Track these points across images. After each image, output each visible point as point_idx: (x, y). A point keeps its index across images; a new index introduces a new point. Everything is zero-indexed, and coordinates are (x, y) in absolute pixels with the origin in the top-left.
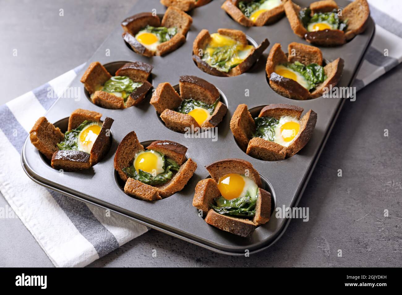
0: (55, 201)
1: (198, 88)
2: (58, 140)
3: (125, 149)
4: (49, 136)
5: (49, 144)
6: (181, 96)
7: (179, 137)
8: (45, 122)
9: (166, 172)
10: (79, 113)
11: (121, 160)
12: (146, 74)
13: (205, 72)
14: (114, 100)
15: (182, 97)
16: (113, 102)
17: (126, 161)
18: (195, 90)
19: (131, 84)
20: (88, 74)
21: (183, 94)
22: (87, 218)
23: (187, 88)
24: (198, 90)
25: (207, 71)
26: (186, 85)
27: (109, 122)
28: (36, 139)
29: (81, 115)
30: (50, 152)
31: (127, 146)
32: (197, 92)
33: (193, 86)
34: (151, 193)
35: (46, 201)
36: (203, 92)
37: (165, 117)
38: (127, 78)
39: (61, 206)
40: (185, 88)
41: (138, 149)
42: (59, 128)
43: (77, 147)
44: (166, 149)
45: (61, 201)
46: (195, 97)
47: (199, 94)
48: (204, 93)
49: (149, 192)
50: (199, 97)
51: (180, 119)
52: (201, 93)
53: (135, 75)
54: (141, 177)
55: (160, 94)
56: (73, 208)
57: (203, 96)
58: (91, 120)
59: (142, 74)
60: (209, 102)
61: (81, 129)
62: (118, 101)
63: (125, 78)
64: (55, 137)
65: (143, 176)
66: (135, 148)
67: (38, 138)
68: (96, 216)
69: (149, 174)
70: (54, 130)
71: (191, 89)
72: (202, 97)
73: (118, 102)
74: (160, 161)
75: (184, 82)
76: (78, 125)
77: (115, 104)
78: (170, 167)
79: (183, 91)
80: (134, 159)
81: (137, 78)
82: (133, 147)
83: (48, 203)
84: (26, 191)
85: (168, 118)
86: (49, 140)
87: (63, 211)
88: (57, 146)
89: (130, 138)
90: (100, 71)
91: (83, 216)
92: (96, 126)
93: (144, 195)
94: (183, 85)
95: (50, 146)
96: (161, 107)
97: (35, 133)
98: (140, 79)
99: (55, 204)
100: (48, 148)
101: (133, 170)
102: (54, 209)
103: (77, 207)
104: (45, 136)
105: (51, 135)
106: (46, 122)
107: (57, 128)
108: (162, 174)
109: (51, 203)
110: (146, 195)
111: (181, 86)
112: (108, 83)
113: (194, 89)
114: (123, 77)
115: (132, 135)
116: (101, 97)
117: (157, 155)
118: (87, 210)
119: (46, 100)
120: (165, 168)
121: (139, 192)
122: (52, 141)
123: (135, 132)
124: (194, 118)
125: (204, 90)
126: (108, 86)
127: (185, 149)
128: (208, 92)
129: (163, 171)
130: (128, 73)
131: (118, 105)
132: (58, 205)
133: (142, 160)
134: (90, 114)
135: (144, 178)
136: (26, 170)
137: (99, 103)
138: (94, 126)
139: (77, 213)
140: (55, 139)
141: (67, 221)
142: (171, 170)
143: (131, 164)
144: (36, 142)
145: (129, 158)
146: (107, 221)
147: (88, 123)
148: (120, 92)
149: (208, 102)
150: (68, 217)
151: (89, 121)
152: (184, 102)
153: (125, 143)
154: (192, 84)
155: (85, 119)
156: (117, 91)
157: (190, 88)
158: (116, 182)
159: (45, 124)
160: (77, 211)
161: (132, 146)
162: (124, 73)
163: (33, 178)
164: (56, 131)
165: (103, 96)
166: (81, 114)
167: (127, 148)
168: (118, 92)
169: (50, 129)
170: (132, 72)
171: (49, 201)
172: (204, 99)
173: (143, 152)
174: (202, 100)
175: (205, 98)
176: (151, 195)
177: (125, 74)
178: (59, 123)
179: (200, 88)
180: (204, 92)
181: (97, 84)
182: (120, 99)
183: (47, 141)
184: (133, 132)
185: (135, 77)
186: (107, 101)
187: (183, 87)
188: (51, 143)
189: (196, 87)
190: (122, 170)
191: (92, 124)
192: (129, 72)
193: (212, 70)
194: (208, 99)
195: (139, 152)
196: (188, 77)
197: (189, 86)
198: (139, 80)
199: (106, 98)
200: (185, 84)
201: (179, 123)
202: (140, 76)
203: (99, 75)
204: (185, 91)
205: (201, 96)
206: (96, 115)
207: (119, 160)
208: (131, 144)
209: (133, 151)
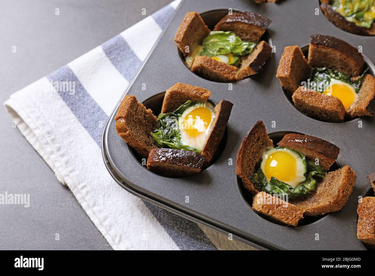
0: (150, 212)
1: (338, 54)
2: (151, 126)
3: (251, 147)
4: (140, 122)
5: (140, 135)
6: (309, 62)
7: (319, 127)
8: (134, 102)
9: (308, 180)
10: (179, 90)
11: (246, 164)
12: (262, 31)
13: (337, 26)
14: (224, 70)
15: (310, 64)
16: (223, 73)
17: (252, 164)
18: (333, 56)
19: (239, 44)
20: (185, 30)
21: (311, 60)
22: (197, 239)
23: (319, 52)
24: (336, 56)
25: (340, 25)
26: (319, 49)
27: (227, 107)
28: (126, 129)
29: (183, 93)
30: (143, 146)
31: (254, 143)
32: (334, 59)
33: (331, 51)
34: (296, 216)
35: (137, 212)
36: (343, 59)
37: (300, 99)
38: (232, 34)
39: (159, 220)
40: (317, 53)
41: (266, 146)
42: (151, 109)
43: (180, 138)
44: (310, 149)
45: (157, 212)
46: (329, 64)
47: (337, 61)
48: (346, 61)
49: (294, 216)
50: (335, 65)
51: (322, 102)
52: (340, 60)
53: (244, 30)
54: (274, 187)
55: (290, 65)
56: (176, 224)
57: (343, 65)
58: (197, 100)
59: (256, 31)
60: (350, 73)
61: (181, 112)
62: (231, 71)
63: (229, 34)
64: (147, 123)
65: (277, 186)
66: (263, 144)
67: (128, 129)
68: (208, 237)
69: (287, 184)
70: (146, 113)
71: (326, 54)
72: (340, 65)
73: (229, 73)
74: (300, 166)
75: (318, 45)
76: (176, 105)
77: (225, 75)
78: (313, 173)
79: (313, 55)
80: (261, 160)
81: (247, 35)
82: (261, 143)
83: (141, 215)
84: (109, 196)
85: (304, 100)
86: (141, 128)
87: (163, 229)
88: (150, 135)
89: (257, 132)
90: (197, 25)
91: (191, 236)
92: (203, 108)
93: (286, 220)
94: (315, 49)
95: (142, 138)
96: (290, 82)
97: (123, 121)
98: (251, 36)
99: (151, 217)
100: (141, 141)
101: (261, 176)
102: (151, 225)
103: (181, 222)
104: (136, 123)
105: (143, 121)
106: (136, 103)
107: (149, 110)
108: (302, 184)
109: (145, 215)
110: (289, 220)
111: (312, 50)
112: (207, 41)
113: (331, 54)
114: (227, 33)
115: (260, 126)
116: (206, 65)
117: (295, 156)
118: (195, 227)
119: (119, 59)
120: (306, 175)
121: (279, 215)
122: (144, 129)
123: (264, 123)
124: (341, 101)
125: (345, 57)
126: (208, 45)
127: (336, 150)
128: (352, 60)
129: (304, 179)
130: (234, 26)
131: (230, 77)
132: (155, 218)
133: (274, 164)
134: (195, 92)
135: (279, 189)
136: (112, 171)
137: (200, 72)
138: (200, 108)
139: (182, 231)
140: (146, 125)
141: (170, 243)
142: (314, 177)
143: (258, 167)
144: (125, 134)
145: (255, 158)
146: (225, 245)
147: (193, 104)
148: (226, 55)
149: (348, 72)
150: (171, 238)
151: (193, 101)
152: (315, 71)
153: (252, 139)
154: (330, 48)
155: (188, 98)
156: (222, 53)
157: (324, 52)
158: (241, 196)
159: (135, 106)
160: (182, 228)
161: (260, 141)
162: (229, 27)
163: (123, 185)
164: (147, 114)
165: (209, 63)
166: (183, 91)
167: (254, 145)
168: (223, 55)
169: (141, 113)
170: (241, 26)
171: (142, 211)
172: (342, 68)
173: (273, 150)
174: (340, 69)
175: (345, 67)
176: (296, 219)
177: (231, 28)
178: (149, 100)
179: (340, 54)
180: (345, 59)
181: (194, 42)
182: (233, 69)
183: (139, 130)
184: (262, 122)
185: (243, 33)
186: (215, 71)
187: (314, 52)
188: (143, 132)
189: (335, 53)
190: (249, 179)
191: (198, 106)
192: (236, 25)
193: (350, 26)
194: (348, 69)
195: (268, 150)
196: (322, 37)
197: (324, 50)
198: (248, 37)
199: (213, 67)
200: (318, 47)
201: (320, 107)
202: (252, 32)
203: (196, 30)
204: (316, 57)
205: (338, 64)
206: (203, 93)
207: (244, 165)
208: (258, 140)
209: (260, 148)
